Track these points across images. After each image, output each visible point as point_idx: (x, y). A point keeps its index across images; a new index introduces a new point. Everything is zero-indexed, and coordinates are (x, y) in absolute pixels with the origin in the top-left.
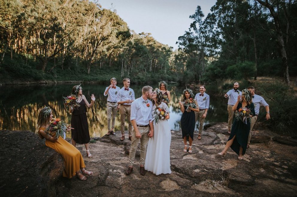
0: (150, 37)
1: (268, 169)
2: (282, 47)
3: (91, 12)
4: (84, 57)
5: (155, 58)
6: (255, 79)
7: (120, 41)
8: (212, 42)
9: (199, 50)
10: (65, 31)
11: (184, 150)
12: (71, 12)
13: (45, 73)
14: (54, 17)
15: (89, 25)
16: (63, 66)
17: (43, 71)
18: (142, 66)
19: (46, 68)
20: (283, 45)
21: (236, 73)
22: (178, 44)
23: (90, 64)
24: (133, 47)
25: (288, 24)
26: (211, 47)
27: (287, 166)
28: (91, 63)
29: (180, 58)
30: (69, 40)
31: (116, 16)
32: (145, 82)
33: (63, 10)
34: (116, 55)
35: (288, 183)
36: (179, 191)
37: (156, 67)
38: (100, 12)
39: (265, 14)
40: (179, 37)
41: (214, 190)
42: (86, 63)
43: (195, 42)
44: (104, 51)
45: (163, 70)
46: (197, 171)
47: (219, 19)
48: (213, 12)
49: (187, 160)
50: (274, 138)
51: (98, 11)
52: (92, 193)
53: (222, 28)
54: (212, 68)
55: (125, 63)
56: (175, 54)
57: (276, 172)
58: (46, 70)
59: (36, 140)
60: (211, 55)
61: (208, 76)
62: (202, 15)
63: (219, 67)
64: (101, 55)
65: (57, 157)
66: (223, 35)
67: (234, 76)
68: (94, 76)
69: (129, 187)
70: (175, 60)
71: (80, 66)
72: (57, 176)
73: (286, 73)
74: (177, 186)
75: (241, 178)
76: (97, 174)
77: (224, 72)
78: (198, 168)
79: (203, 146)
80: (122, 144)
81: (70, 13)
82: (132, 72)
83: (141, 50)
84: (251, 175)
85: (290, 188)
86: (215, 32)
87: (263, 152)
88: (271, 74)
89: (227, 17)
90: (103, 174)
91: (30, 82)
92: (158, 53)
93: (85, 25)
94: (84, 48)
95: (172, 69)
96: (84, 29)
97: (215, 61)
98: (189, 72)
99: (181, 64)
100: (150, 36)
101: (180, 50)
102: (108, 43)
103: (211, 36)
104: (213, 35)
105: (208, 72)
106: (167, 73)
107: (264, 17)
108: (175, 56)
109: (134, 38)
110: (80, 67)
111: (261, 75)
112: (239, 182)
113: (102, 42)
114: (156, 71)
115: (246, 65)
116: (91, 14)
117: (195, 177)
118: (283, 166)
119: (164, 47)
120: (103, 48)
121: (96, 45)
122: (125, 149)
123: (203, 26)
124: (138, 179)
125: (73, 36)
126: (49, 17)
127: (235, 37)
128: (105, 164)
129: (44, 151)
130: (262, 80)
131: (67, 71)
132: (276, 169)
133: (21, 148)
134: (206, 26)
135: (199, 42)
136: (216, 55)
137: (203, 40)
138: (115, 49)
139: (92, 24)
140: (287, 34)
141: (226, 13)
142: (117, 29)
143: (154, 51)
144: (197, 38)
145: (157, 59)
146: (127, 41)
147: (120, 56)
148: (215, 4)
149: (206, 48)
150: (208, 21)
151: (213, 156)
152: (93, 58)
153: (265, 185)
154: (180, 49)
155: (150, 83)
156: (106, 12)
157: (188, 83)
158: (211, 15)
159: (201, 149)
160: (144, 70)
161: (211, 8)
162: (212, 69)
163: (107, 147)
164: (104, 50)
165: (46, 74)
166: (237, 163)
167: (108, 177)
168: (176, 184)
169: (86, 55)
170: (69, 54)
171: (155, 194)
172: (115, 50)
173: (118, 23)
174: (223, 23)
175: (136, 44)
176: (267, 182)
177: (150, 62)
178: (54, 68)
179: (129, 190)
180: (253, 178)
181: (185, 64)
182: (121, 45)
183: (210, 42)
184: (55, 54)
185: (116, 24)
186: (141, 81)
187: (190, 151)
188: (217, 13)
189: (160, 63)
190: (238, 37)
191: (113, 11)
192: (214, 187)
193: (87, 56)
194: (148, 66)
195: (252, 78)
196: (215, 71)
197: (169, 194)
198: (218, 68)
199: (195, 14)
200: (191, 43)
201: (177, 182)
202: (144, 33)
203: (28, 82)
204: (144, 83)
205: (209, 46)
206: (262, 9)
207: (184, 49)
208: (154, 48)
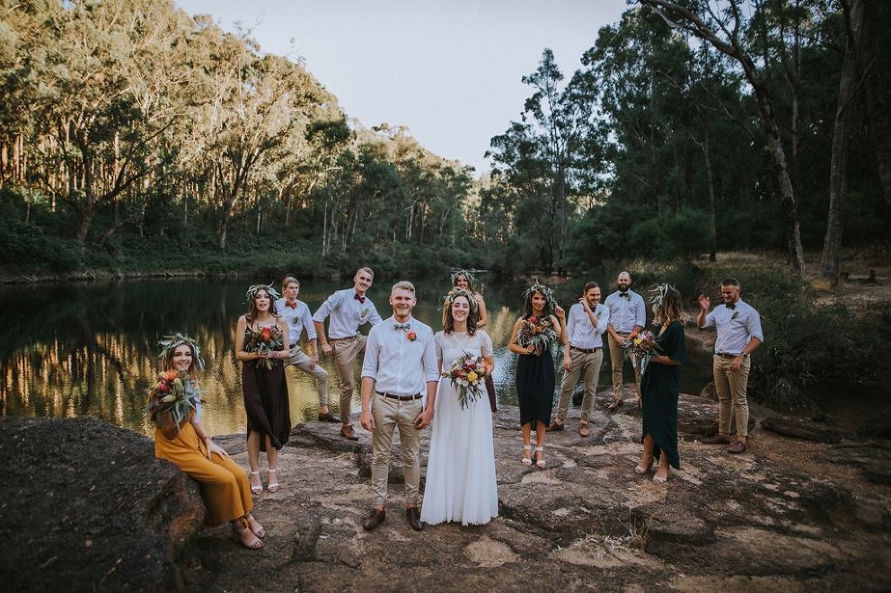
0: (407, 139)
1: (748, 501)
2: (779, 168)
3: (229, 64)
4: (209, 199)
5: (422, 201)
6: (713, 259)
7: (319, 148)
8: (588, 153)
9: (551, 175)
10: (151, 120)
11: (524, 460)
12: (168, 65)
13: (87, 246)
14: (115, 79)
15: (224, 102)
16: (143, 226)
17: (80, 242)
18: (384, 225)
19: (88, 232)
20: (783, 165)
21: (658, 241)
22: (491, 159)
23: (227, 220)
24: (357, 168)
25: (795, 104)
26: (585, 166)
27: (798, 492)
28: (230, 218)
29: (497, 200)
30: (160, 148)
31: (305, 76)
32: (395, 271)
33: (143, 59)
34: (306, 191)
35: (799, 534)
36: (518, 565)
37: (424, 225)
38: (255, 65)
39: (733, 73)
40: (492, 140)
41: (609, 559)
42: (213, 218)
43: (539, 152)
44: (270, 181)
45: (446, 236)
46: (562, 512)
47: (606, 88)
48: (590, 67)
49: (532, 484)
50: (766, 421)
51: (251, 60)
52: (281, 582)
53: (616, 114)
54: (589, 228)
55: (333, 216)
56: (482, 189)
57: (768, 508)
58: (89, 239)
59: (115, 441)
60: (585, 191)
61: (579, 253)
62: (556, 76)
63: (609, 224)
64: (258, 191)
65: (183, 484)
66: (618, 132)
67: (654, 250)
68: (238, 256)
69: (381, 560)
70: (482, 204)
71: (195, 226)
72: (188, 533)
73: (795, 242)
74: (510, 553)
75: (678, 525)
76: (288, 531)
77: (625, 240)
78: (563, 506)
79: (574, 448)
80: (349, 449)
81: (165, 67)
82: (355, 240)
83: (379, 175)
84: (705, 518)
85: (804, 547)
86: (595, 125)
87: (735, 459)
88: (754, 244)
89: (627, 83)
90: (307, 529)
91: (38, 274)
92: (431, 185)
93: (210, 103)
94: (206, 171)
95: (472, 231)
96: (208, 114)
97: (597, 206)
98: (522, 241)
99: (499, 218)
100: (406, 134)
101: (497, 175)
102: (282, 156)
103: (584, 136)
104: (589, 135)
105: (579, 240)
106: (459, 244)
107: (731, 82)
108: (482, 192)
109: (358, 142)
110: (196, 228)
111: (727, 249)
112: (672, 538)
113: (264, 153)
114: (426, 239)
115: (685, 218)
116: (230, 68)
117: (558, 530)
118: (787, 493)
119: (448, 168)
120: (264, 171)
121: (244, 164)
122: (359, 463)
123: (561, 107)
124: (404, 540)
125: (173, 134)
126: (100, 77)
127: (652, 137)
128: (308, 505)
129: (147, 468)
130: (730, 260)
131: (153, 241)
132: (770, 502)
133: (77, 463)
134: (570, 107)
135: (549, 152)
136: (600, 191)
137: (562, 146)
138: (301, 173)
139: (230, 100)
140: (793, 132)
141: (626, 71)
142: (307, 113)
143: (420, 177)
144: (544, 141)
145: (428, 201)
146: (339, 149)
147: (317, 195)
148: (594, 45)
149: (571, 170)
150: (575, 91)
151: (602, 474)
152: (234, 202)
153: (741, 543)
154: (496, 172)
155: (409, 276)
156: (273, 66)
157: (522, 273)
158: (584, 75)
159: (569, 456)
160: (391, 236)
161: (582, 57)
162: (590, 232)
163: (305, 458)
164: (268, 178)
165: (90, 251)
166: (668, 489)
167: (321, 537)
168: (506, 549)
169: (213, 193)
170: (160, 190)
171: (454, 577)
172: (303, 176)
173: (310, 97)
174: (617, 99)
175: (366, 158)
176: (745, 536)
177: (409, 211)
178: (116, 232)
179: (381, 570)
180: (710, 525)
181: (510, 215)
182: (321, 160)
183: (581, 153)
184: (117, 191)
185: (303, 101)
186: (382, 270)
187: (541, 462)
188: (599, 70)
189: (437, 214)
190: (659, 138)
191: (295, 62)
192: (608, 552)
193: (215, 195)
194: (401, 225)
195: (703, 256)
196: (599, 236)
197: (492, 574)
198: (607, 228)
199: (538, 72)
200: (527, 155)
201: (508, 543)
202: (386, 125)
203: (34, 276)
204: (390, 273)
205: (578, 165)
206: (725, 60)
207: (508, 172)
208: (418, 170)
